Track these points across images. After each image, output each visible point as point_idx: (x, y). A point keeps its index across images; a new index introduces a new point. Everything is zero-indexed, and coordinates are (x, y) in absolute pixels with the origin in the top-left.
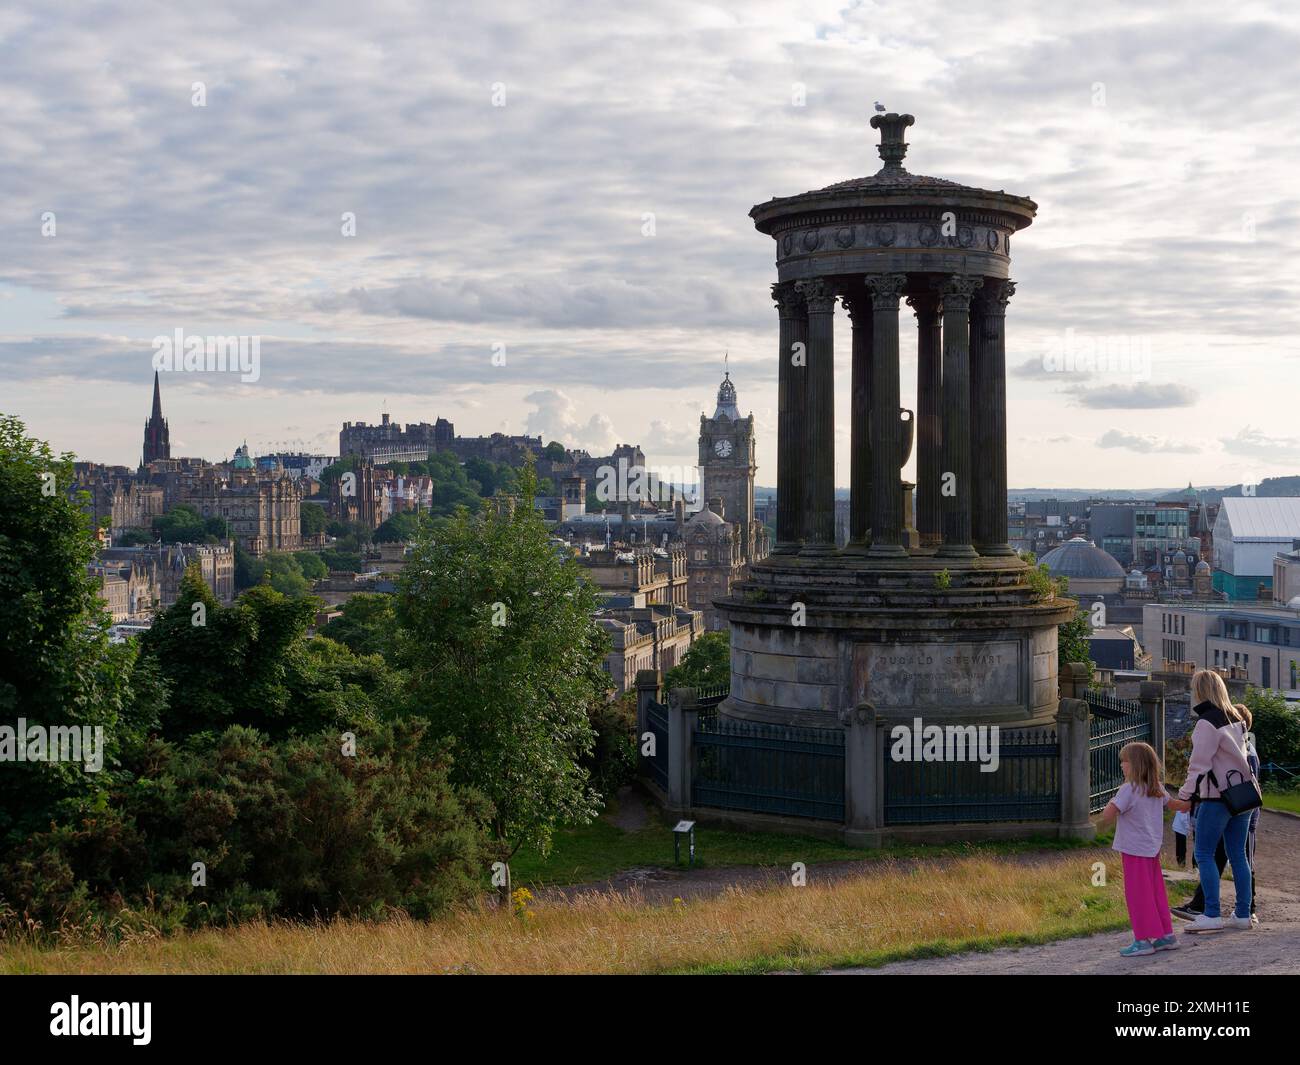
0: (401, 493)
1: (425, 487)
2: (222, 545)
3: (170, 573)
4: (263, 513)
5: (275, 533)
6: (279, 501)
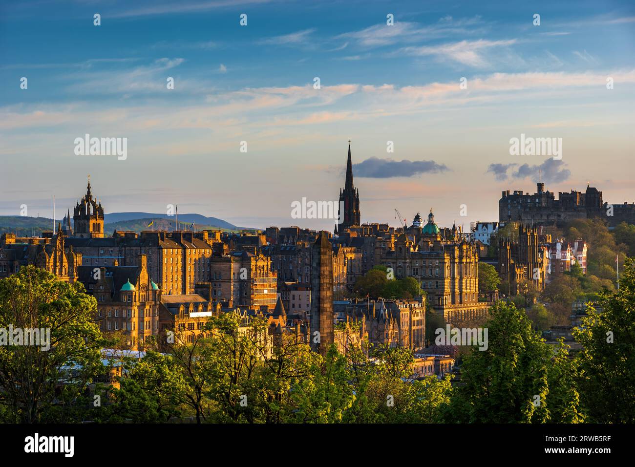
0: (559, 255)
1: (580, 249)
2: (415, 300)
3: (375, 323)
4: (447, 272)
5: (457, 291)
6: (461, 262)
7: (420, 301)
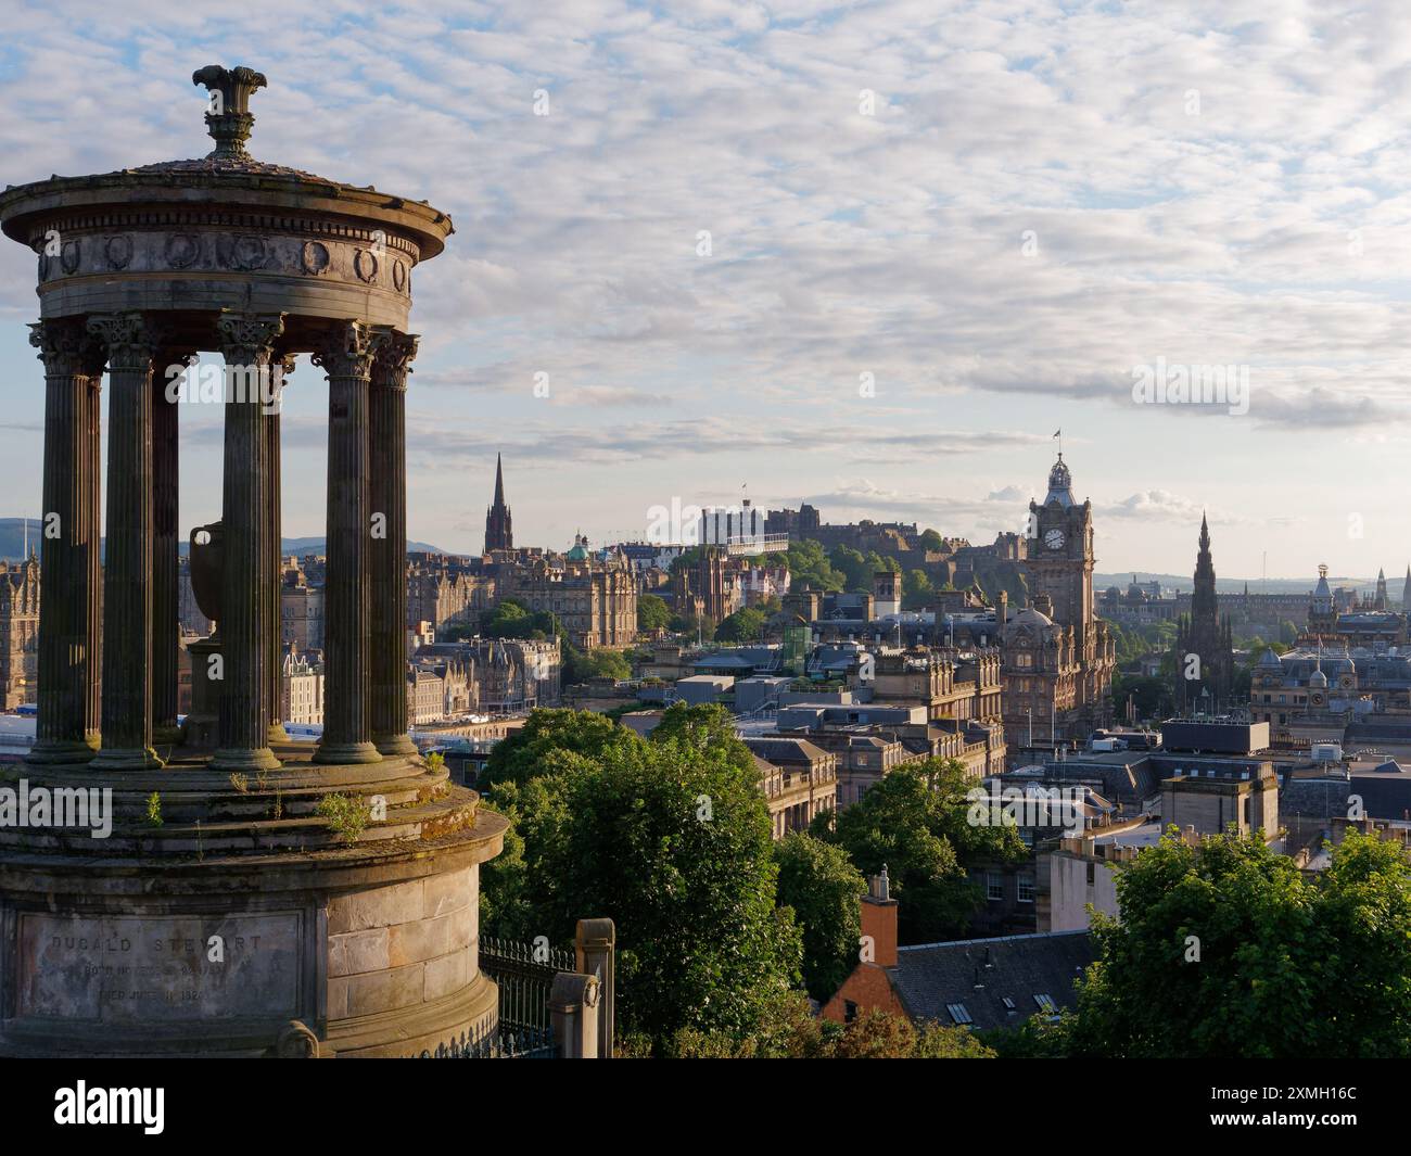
0: (755, 585)
1: (782, 578)
2: (547, 641)
3: (491, 670)
4: (595, 607)
5: (608, 629)
6: (613, 594)
7: (553, 642)
